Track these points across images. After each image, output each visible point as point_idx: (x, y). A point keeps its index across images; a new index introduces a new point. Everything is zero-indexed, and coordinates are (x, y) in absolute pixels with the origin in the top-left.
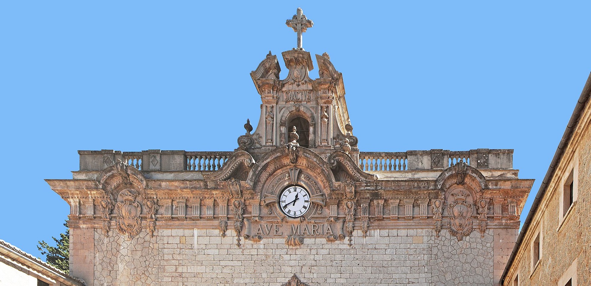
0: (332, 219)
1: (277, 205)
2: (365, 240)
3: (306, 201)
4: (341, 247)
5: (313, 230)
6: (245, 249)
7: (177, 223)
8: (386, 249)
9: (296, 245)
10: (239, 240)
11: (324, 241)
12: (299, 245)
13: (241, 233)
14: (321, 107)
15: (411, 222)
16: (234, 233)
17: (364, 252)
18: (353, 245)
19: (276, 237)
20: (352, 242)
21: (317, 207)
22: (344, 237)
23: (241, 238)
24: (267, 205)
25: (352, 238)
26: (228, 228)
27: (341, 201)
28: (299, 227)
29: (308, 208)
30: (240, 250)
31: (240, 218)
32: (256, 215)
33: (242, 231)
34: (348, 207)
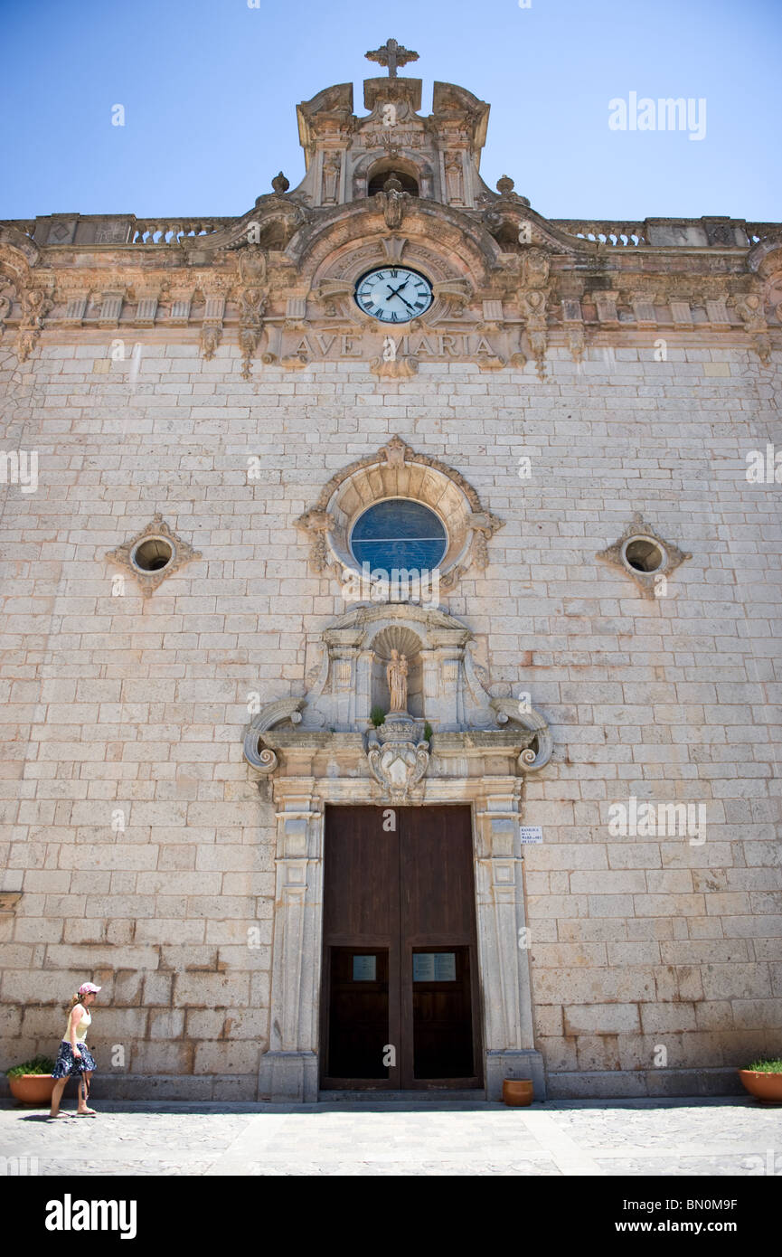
0: (493, 326)
1: (351, 300)
2: (579, 368)
3: (420, 295)
4: (518, 379)
5: (444, 347)
6: (261, 383)
7: (93, 332)
8: (637, 387)
9: (399, 375)
10: (247, 366)
11: (472, 367)
12: (409, 375)
13: (254, 352)
14: (446, 154)
15: (692, 336)
16: (237, 351)
17: (582, 392)
18: (550, 377)
19: (345, 359)
20: (547, 371)
21: (450, 305)
22: (526, 360)
23: (252, 361)
24: (327, 299)
25: (545, 363)
26: (221, 342)
27: (511, 292)
28: (405, 340)
29: (426, 307)
30: (250, 385)
31: (256, 323)
32: (297, 317)
33: (257, 347)
34: (531, 304)
